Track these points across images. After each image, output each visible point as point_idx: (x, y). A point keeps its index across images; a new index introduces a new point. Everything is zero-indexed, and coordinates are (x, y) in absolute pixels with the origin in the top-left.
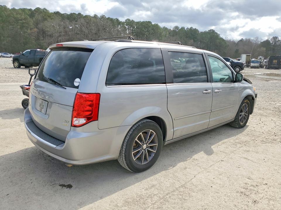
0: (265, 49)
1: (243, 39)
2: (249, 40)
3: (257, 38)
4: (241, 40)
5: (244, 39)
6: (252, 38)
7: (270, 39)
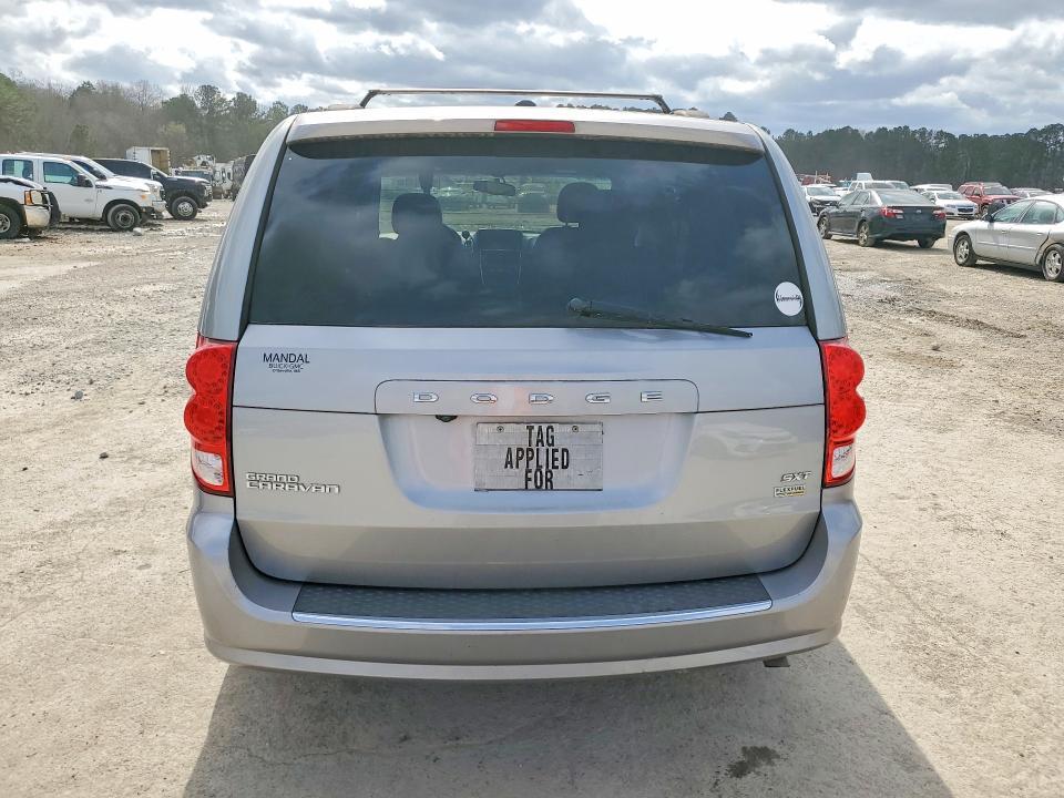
0: (182, 128)
1: (88, 83)
2: (116, 89)
3: (145, 85)
4: (85, 89)
5: (94, 82)
6: (125, 85)
7: (190, 94)
